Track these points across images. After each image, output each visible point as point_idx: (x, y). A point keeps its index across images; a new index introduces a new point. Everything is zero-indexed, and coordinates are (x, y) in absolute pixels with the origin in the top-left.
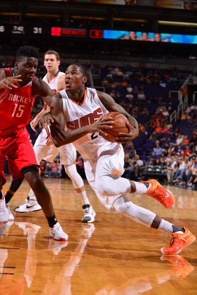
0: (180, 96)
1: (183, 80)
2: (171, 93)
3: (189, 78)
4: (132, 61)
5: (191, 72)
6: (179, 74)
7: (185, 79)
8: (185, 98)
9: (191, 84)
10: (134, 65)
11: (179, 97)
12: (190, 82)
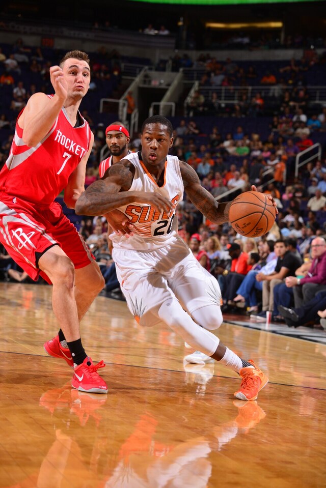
0: (122, 111)
1: (129, 78)
2: (105, 103)
3: (142, 73)
4: (25, 33)
5: (147, 62)
6: (123, 65)
7: (135, 75)
8: (133, 116)
9: (146, 86)
10: (31, 41)
11: (120, 113)
12: (145, 82)
